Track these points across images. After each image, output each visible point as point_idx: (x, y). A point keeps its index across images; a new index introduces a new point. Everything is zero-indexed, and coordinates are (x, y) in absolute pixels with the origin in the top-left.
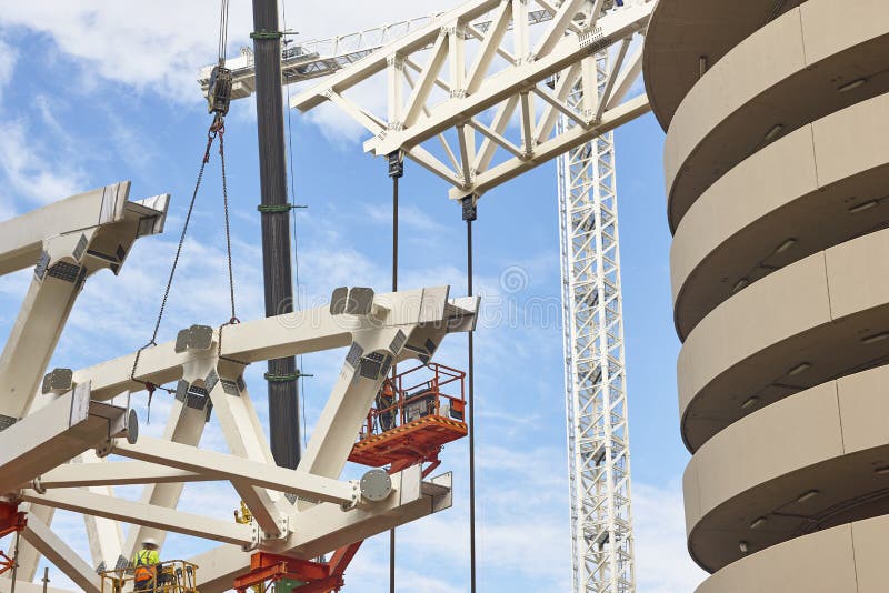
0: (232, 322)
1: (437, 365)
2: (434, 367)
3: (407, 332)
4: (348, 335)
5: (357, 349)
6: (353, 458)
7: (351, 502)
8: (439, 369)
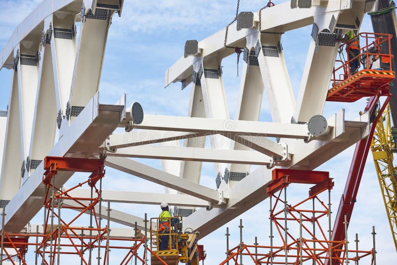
0: (269, 5)
1: (367, 33)
2: (365, 35)
3: (336, 16)
4: (312, 18)
5: (316, 27)
6: (328, 99)
7: (308, 137)
8: (369, 35)
